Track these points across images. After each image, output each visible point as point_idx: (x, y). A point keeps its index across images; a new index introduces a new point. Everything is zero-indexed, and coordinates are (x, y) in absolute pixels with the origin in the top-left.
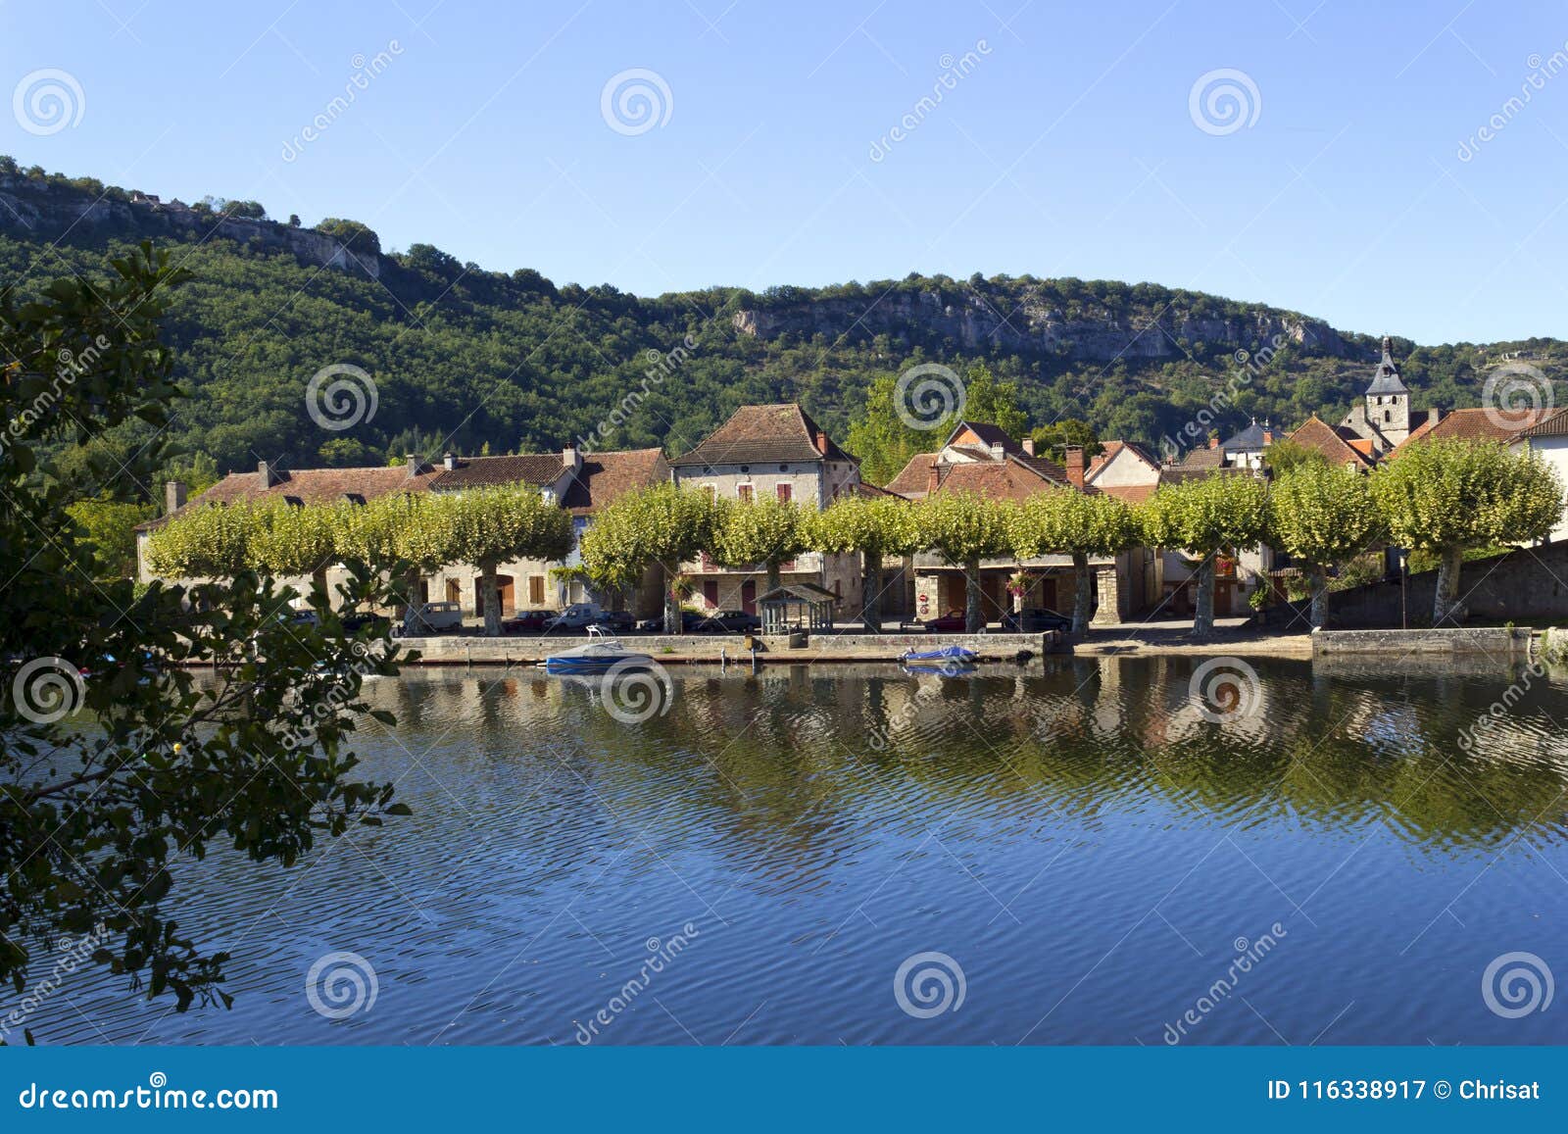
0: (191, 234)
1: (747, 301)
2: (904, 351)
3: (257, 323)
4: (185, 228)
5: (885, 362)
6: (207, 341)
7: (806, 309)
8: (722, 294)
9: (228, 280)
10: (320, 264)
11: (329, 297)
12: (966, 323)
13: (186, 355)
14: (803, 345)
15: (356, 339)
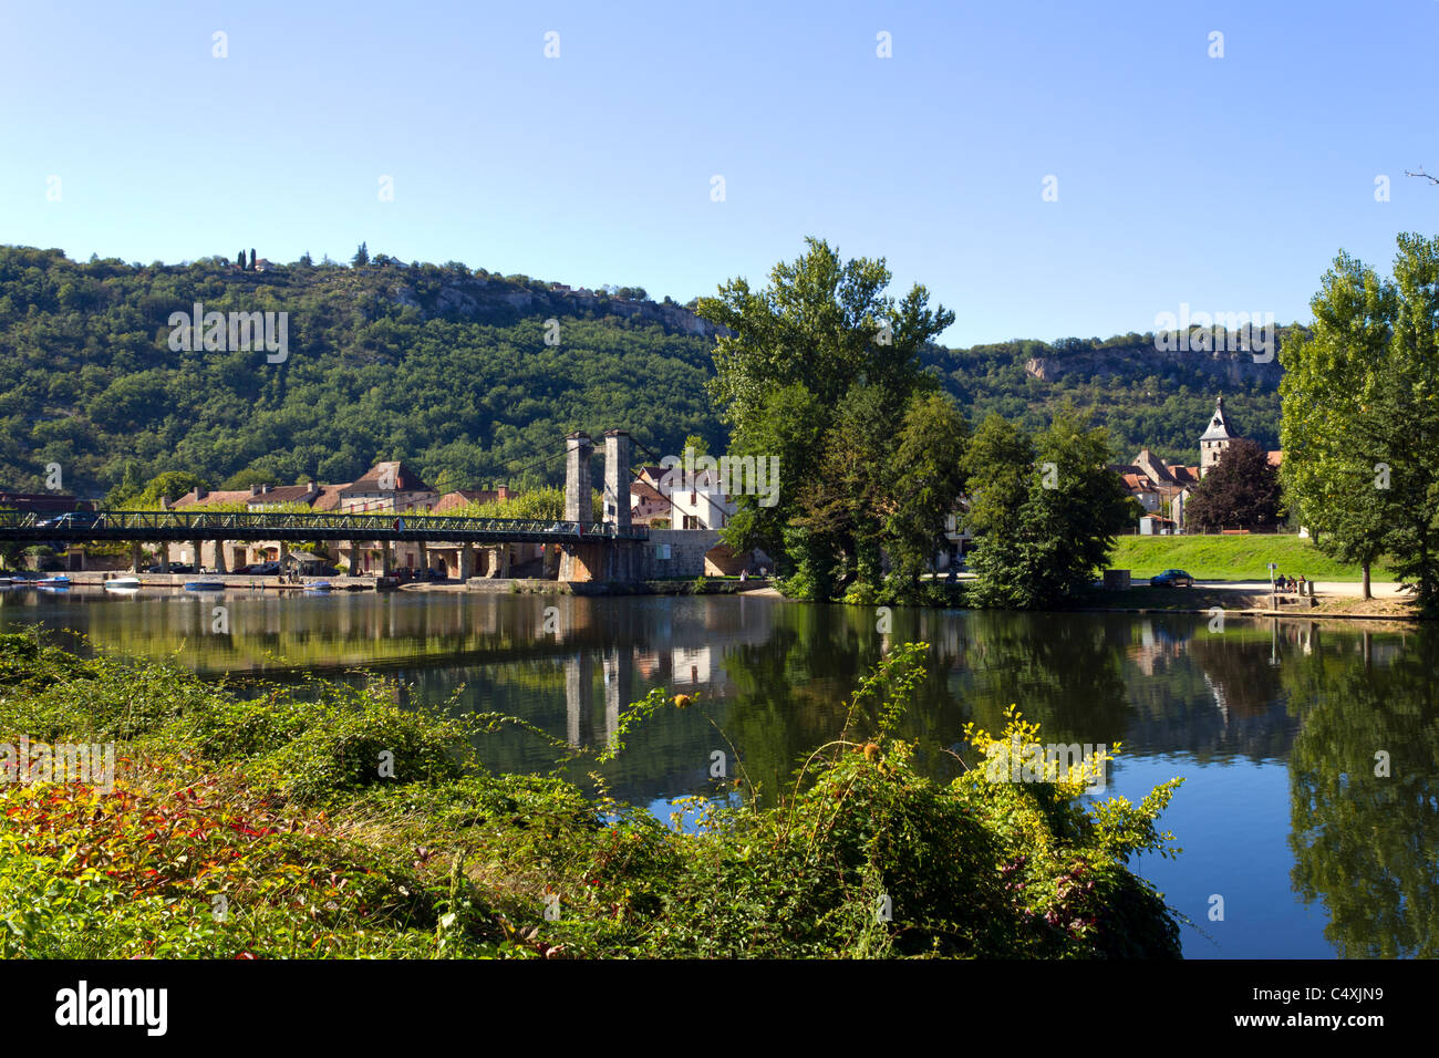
0: (589, 313)
1: (1039, 350)
2: (1173, 389)
3: (612, 378)
4: (585, 308)
5: (1153, 399)
6: (571, 392)
7: (1088, 356)
8: (1021, 344)
9: (602, 347)
10: (682, 333)
11: (681, 358)
12: (1231, 365)
13: (554, 402)
14: (1081, 386)
15: (688, 389)
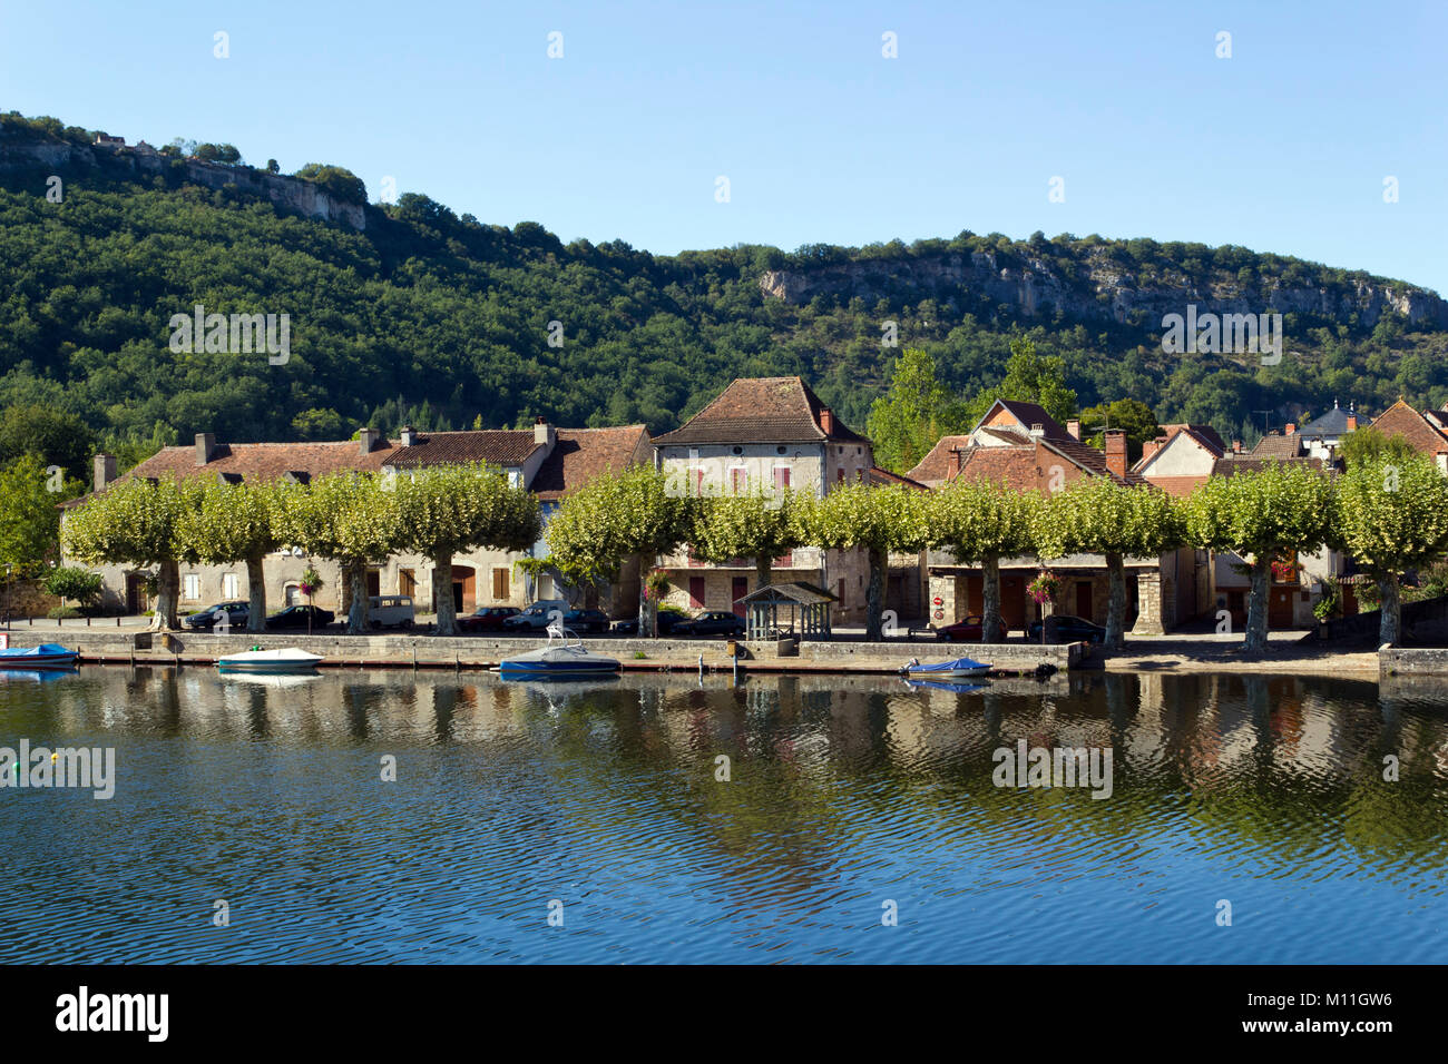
0: (159, 180)
1: (776, 260)
2: (954, 318)
3: (227, 279)
4: (152, 173)
5: (931, 331)
6: (172, 299)
7: (842, 270)
8: (748, 252)
9: (197, 231)
10: (301, 217)
11: (308, 251)
12: (1024, 288)
13: (148, 313)
14: (838, 311)
15: (337, 299)
